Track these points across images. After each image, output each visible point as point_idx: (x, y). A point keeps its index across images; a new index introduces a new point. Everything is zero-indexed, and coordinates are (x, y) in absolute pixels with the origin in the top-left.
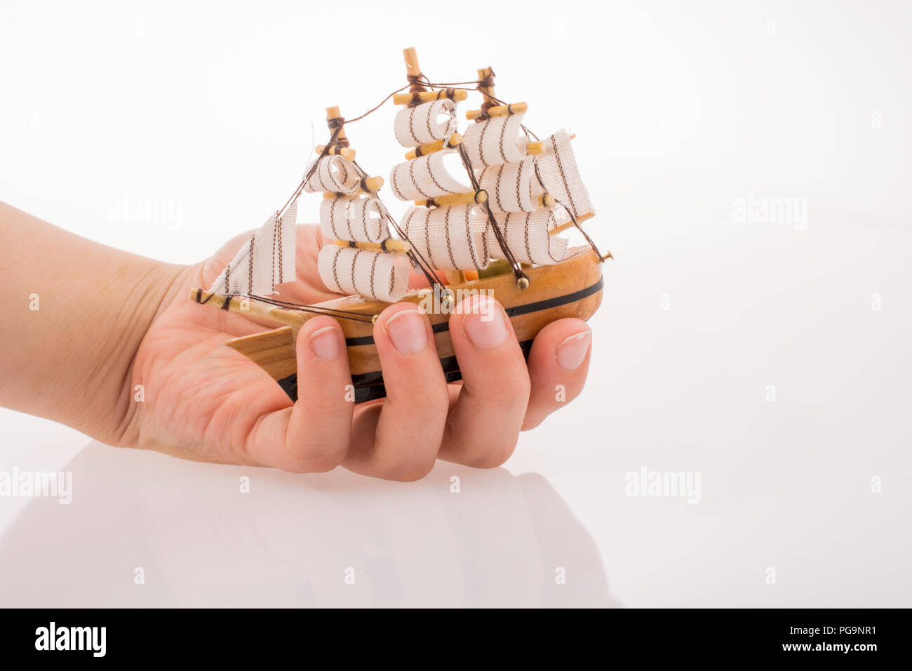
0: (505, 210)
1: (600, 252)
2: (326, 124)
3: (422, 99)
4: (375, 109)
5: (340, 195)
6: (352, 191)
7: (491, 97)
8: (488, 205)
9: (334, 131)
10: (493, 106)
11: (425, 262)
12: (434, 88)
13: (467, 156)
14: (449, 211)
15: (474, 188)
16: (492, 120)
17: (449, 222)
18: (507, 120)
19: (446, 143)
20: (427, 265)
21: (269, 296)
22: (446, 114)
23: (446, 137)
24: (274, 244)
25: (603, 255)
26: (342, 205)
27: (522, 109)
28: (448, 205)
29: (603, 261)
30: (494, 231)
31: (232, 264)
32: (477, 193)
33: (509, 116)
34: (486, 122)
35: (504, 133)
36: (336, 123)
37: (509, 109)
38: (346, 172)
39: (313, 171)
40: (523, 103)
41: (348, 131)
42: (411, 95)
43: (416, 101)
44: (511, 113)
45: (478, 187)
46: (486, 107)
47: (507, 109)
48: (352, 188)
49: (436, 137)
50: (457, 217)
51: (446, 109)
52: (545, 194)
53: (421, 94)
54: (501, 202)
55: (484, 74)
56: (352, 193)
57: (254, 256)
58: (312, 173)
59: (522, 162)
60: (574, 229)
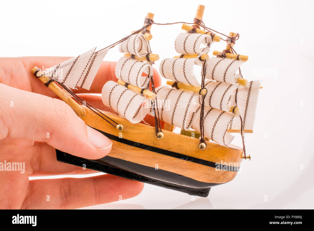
0: (211, 105)
1: (246, 153)
2: (143, 20)
3: (197, 31)
4: (171, 24)
5: (133, 57)
6: (141, 56)
7: (231, 48)
8: (204, 98)
9: (146, 25)
10: (230, 52)
11: (158, 111)
12: (205, 29)
13: (206, 70)
14: (183, 92)
15: (202, 86)
16: (226, 58)
17: (181, 98)
18: (234, 61)
19: (199, 56)
20: (158, 112)
21: (71, 89)
22: (205, 44)
23: (201, 53)
24: (88, 64)
25: (247, 155)
26: (132, 61)
27: (245, 59)
28: (184, 90)
29: (245, 159)
30: (201, 113)
31: (61, 64)
32: (202, 89)
33: (236, 60)
34: (222, 58)
35: (230, 66)
36: (149, 22)
37: (238, 56)
38: (142, 48)
39: (126, 39)
40: (246, 56)
41: (153, 28)
42: (192, 27)
43: (194, 31)
44: (238, 59)
45: (204, 87)
46: (226, 52)
47: (237, 56)
48: (141, 55)
49: (196, 51)
50: (186, 97)
51: (206, 42)
52: (236, 107)
53: (197, 29)
54: (211, 100)
55: (233, 35)
56: (140, 57)
57: (75, 65)
58: (125, 40)
59: (232, 85)
60: (239, 134)
